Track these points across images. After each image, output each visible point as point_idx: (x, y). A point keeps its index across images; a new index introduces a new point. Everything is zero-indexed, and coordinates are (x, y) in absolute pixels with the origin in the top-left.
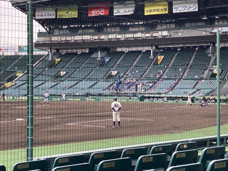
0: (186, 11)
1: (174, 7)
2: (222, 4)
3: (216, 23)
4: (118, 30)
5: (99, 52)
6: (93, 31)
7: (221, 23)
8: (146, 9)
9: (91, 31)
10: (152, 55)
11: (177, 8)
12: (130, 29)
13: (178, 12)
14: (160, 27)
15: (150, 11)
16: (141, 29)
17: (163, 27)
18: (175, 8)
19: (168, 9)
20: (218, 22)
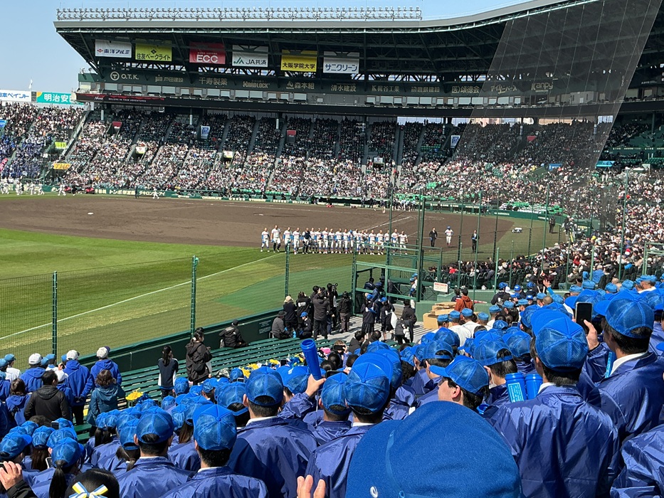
0: (341, 72)
1: (325, 64)
2: (390, 68)
3: (374, 89)
4: (224, 83)
5: (191, 116)
6: (181, 80)
7: (380, 89)
8: (283, 62)
9: (176, 80)
10: (277, 128)
11: (330, 66)
12: (245, 85)
13: (330, 72)
14: (292, 86)
15: (290, 66)
16: (261, 86)
17: (296, 87)
18: (327, 66)
19: (316, 66)
20: (376, 88)
